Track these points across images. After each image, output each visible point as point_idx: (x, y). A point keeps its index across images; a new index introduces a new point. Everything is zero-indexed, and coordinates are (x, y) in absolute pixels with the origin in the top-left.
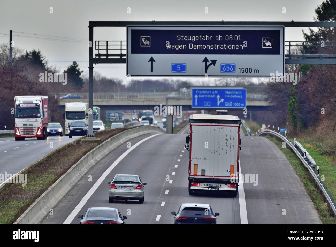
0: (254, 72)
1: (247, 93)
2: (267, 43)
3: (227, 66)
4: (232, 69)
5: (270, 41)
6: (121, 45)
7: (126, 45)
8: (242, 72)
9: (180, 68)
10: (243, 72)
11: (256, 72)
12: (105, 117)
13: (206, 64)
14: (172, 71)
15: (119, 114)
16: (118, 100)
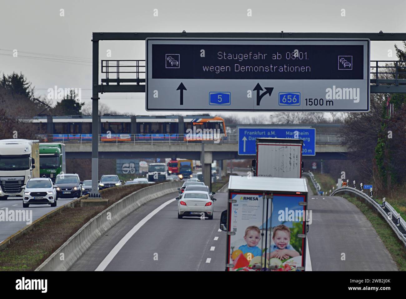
0: (327, 105)
1: (317, 134)
2: (345, 63)
3: (288, 96)
4: (295, 100)
5: (349, 60)
6: (138, 66)
7: (145, 66)
8: (309, 104)
10: (311, 104)
11: (330, 105)
12: (116, 168)
13: (258, 93)
14: (211, 104)
15: (134, 163)
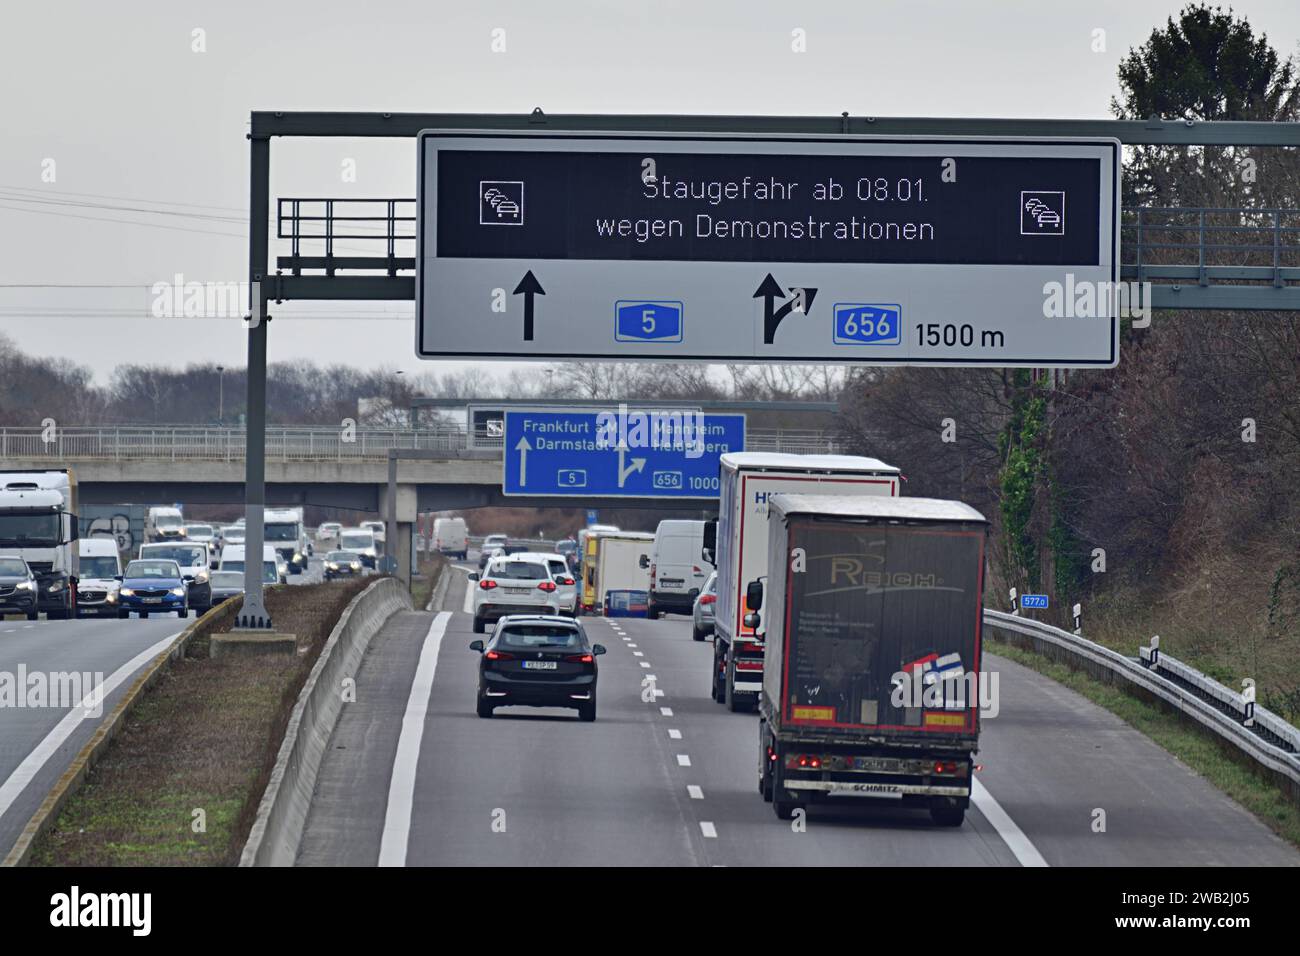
0: (983, 344)
2: (1041, 213)
3: (864, 315)
4: (883, 329)
5: (1053, 203)
6: (391, 219)
7: (413, 219)
8: (929, 342)
9: (652, 320)
10: (934, 340)
11: (993, 344)
13: (769, 305)
14: (621, 337)
16: (173, 457)
